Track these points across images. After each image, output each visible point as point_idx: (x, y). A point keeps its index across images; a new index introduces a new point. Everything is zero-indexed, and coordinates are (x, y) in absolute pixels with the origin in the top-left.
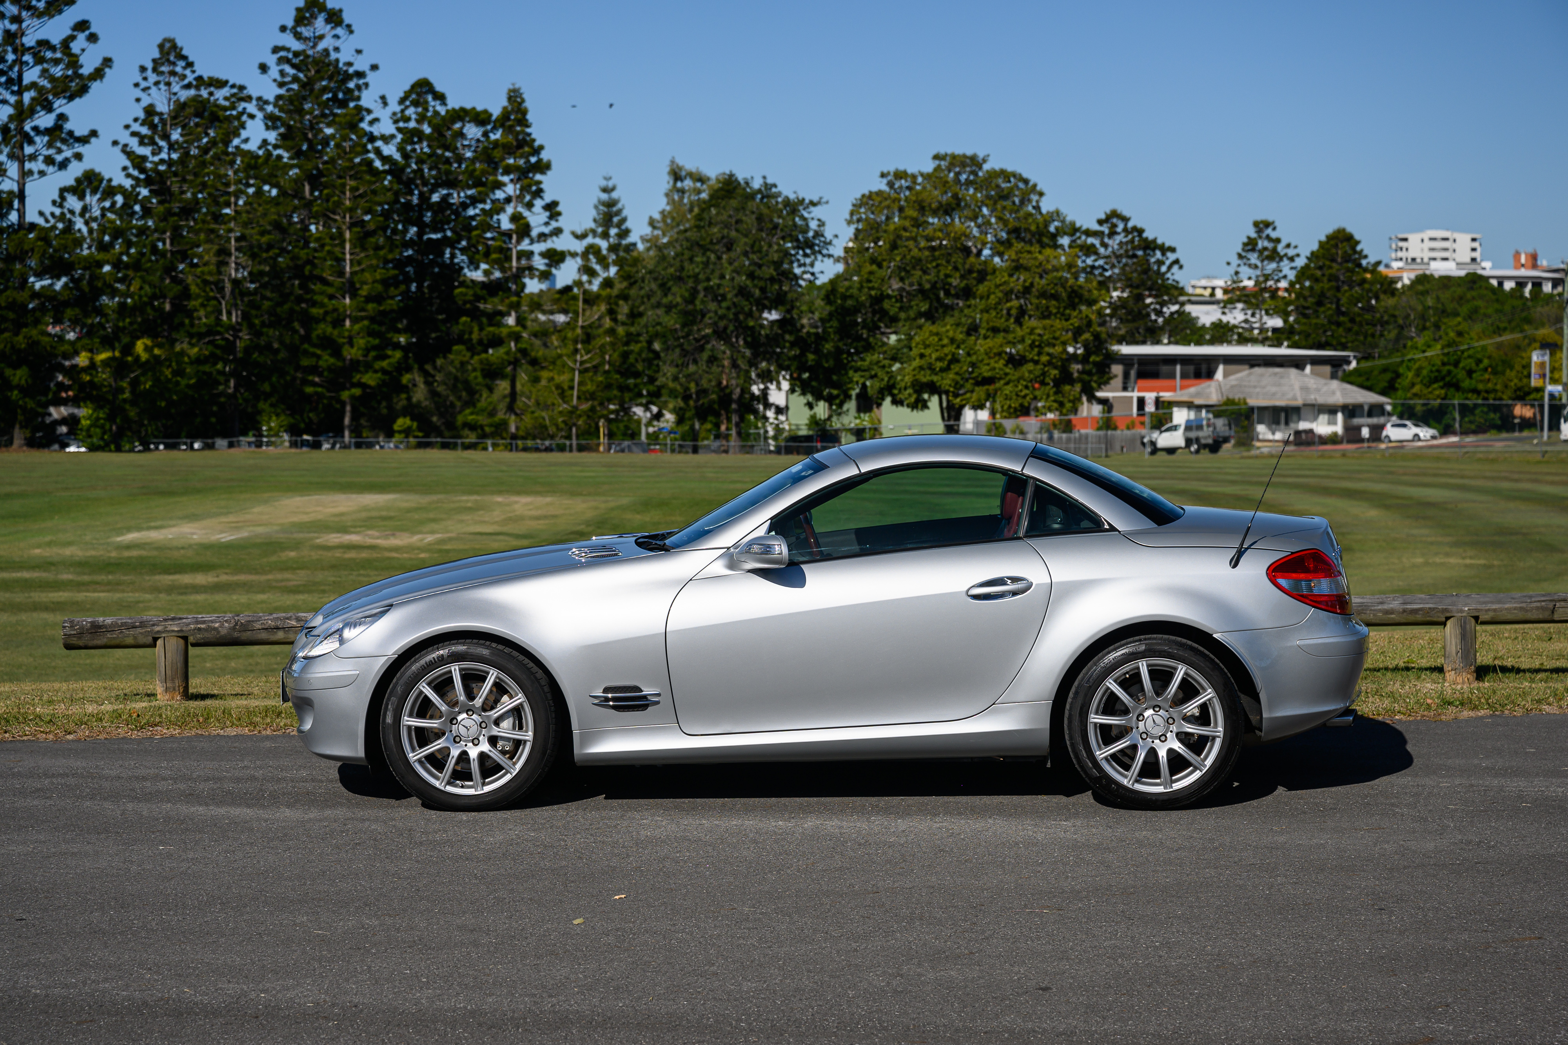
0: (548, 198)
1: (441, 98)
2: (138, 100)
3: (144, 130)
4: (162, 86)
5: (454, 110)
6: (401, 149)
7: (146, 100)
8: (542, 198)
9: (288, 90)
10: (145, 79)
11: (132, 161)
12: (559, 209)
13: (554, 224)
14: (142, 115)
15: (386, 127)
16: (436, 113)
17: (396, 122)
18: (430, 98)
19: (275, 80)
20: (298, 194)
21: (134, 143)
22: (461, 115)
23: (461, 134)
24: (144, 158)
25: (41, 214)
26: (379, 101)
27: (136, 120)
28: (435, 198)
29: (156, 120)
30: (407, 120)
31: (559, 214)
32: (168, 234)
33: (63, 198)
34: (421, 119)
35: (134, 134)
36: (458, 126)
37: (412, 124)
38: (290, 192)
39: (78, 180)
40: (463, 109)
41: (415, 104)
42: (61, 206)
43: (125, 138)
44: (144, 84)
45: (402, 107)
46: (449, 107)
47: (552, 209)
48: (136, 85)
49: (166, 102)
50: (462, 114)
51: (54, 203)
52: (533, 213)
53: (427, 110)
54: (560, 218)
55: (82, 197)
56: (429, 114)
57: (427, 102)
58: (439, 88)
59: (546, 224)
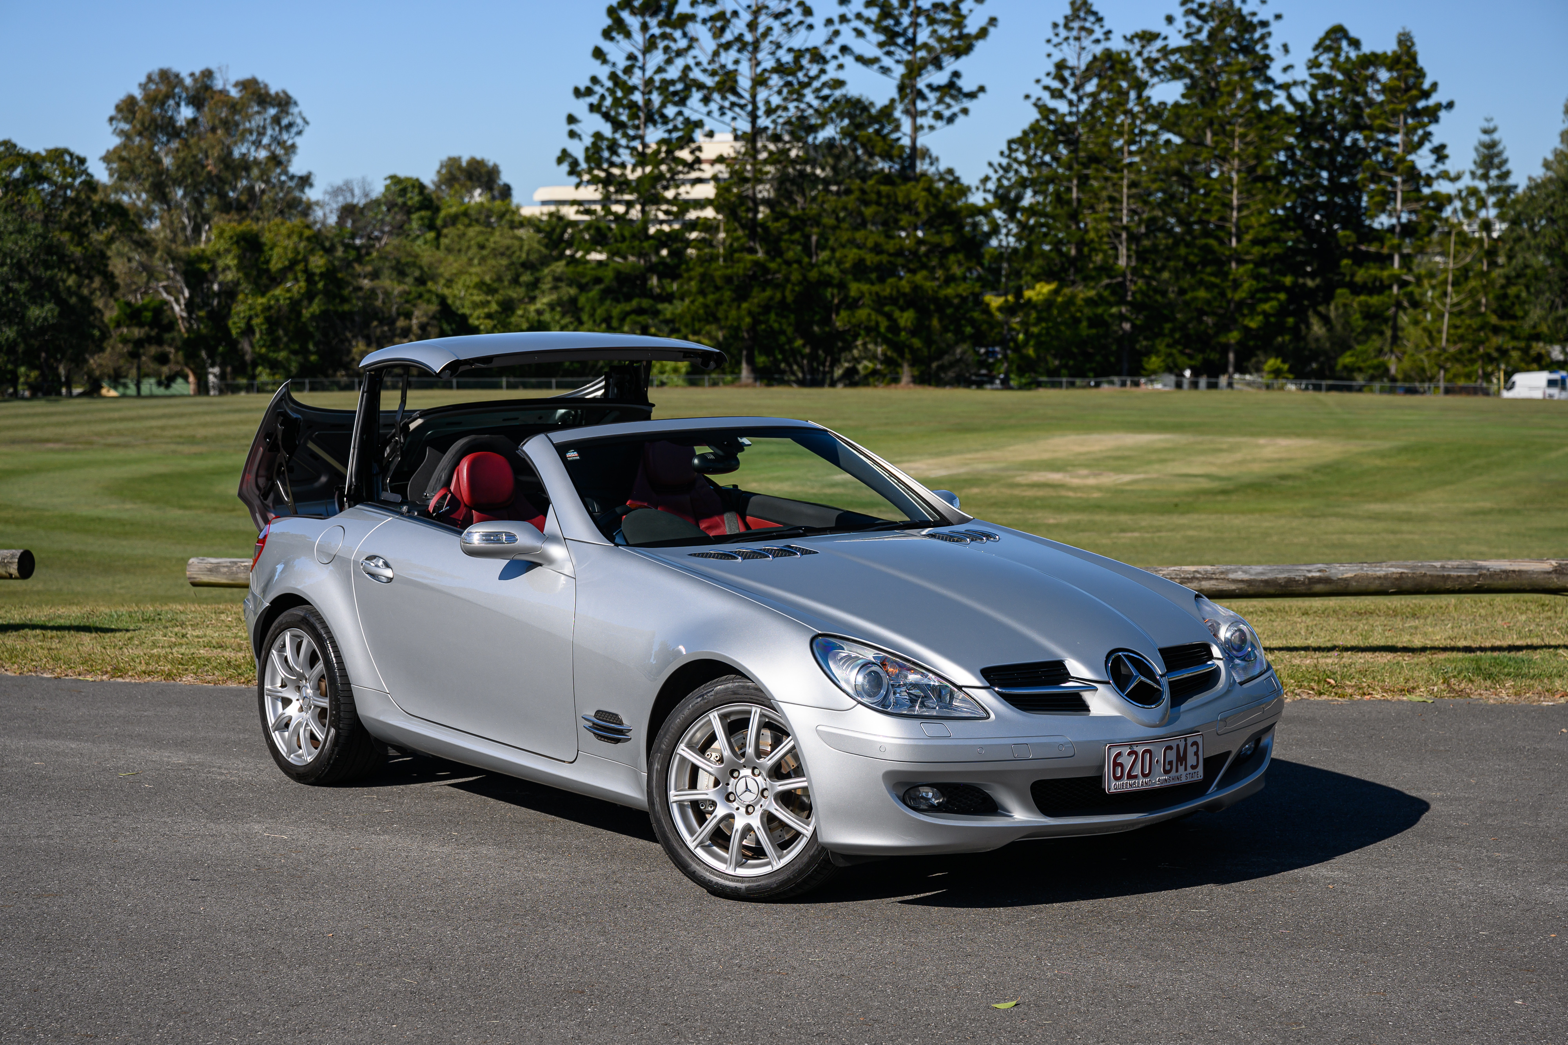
0: (1436, 141)
1: (1355, 43)
2: (1049, 55)
3: (1056, 84)
4: (1071, 41)
5: (1365, 55)
6: (1313, 96)
7: (1057, 57)
8: (1430, 141)
9: (1194, 41)
10: (1057, 35)
11: (1041, 113)
12: (1447, 151)
13: (1440, 167)
14: (1052, 70)
15: (1301, 73)
16: (1348, 58)
17: (1310, 68)
18: (1344, 44)
19: (1180, 32)
20: (1201, 143)
21: (1046, 96)
22: (1374, 60)
23: (1373, 78)
24: (1054, 111)
25: (991, 164)
26: (1281, 49)
27: (1048, 74)
28: (1348, 141)
29: (1067, 74)
30: (1319, 65)
31: (1446, 157)
32: (1075, 182)
34: (1335, 64)
35: (1046, 88)
36: (1372, 70)
37: (1325, 69)
38: (1194, 140)
39: (1025, 133)
40: (1374, 55)
41: (1328, 49)
43: (1038, 92)
44: (1056, 40)
45: (1317, 53)
46: (1361, 53)
47: (1440, 153)
48: (1049, 41)
49: (1075, 56)
50: (1373, 58)
51: (1002, 153)
52: (1421, 157)
53: (1338, 55)
54: (1447, 162)
56: (1342, 59)
57: (1340, 48)
58: (1353, 33)
59: (1433, 167)
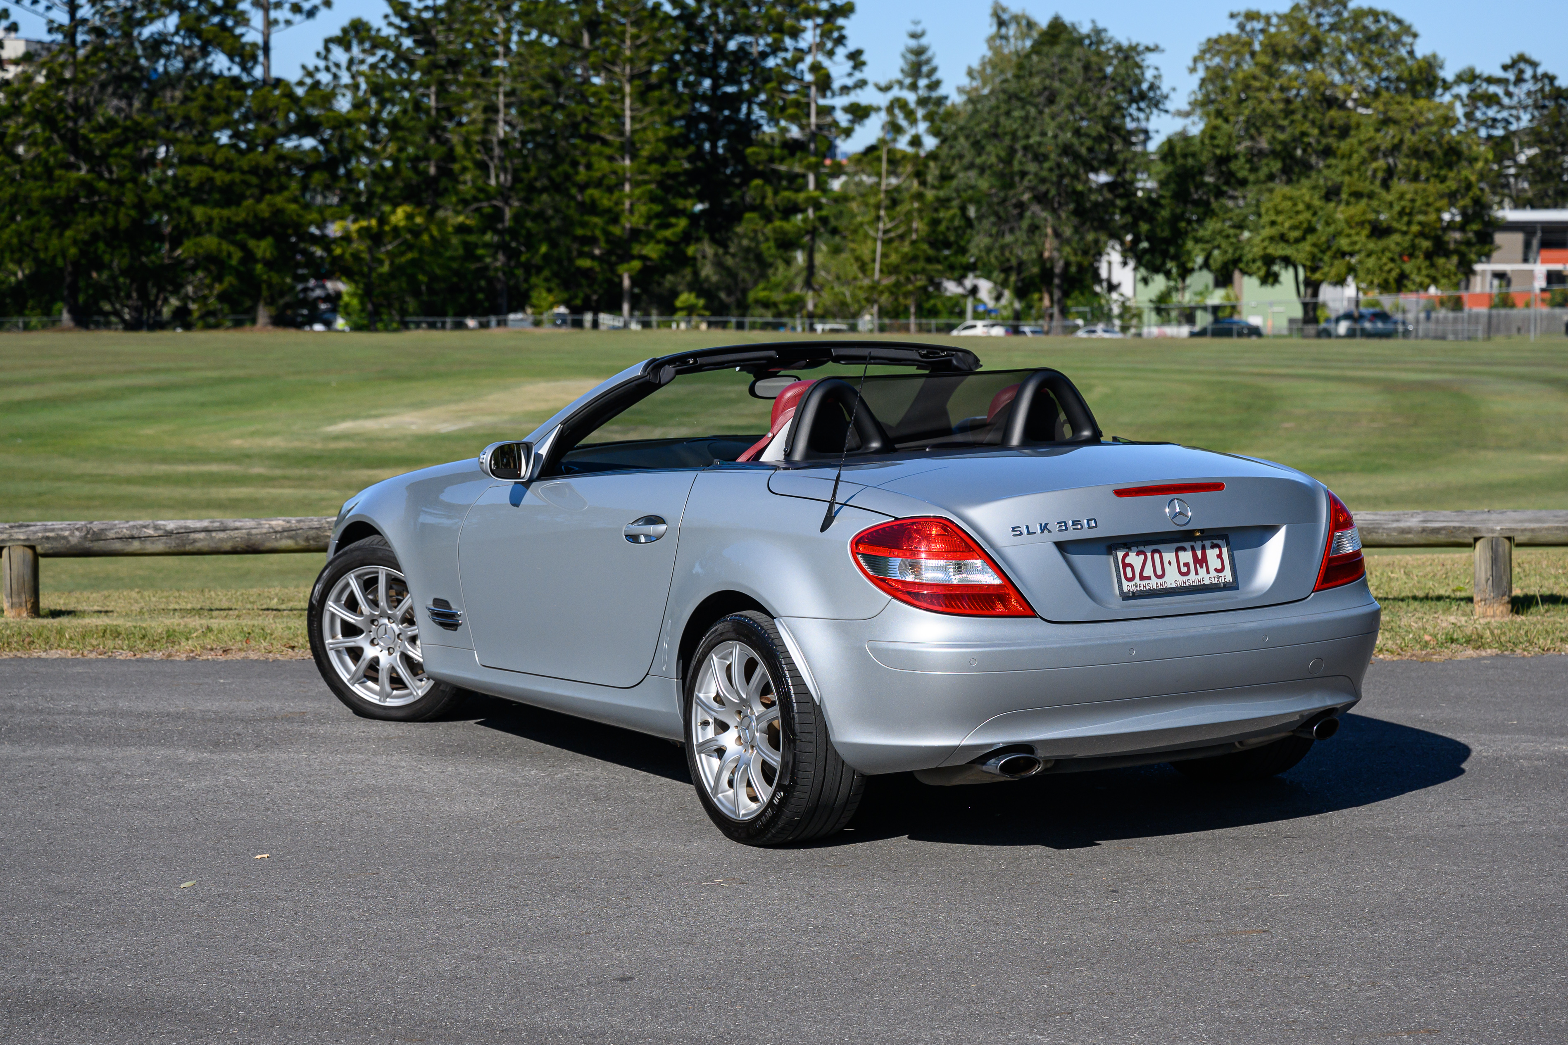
0: (852, 45)
8: (844, 45)
12: (864, 58)
13: (858, 75)
20: (576, 44)
28: (732, 45)
31: (863, 63)
32: (433, 89)
33: (328, 50)
38: (567, 41)
39: (345, 31)
42: (326, 58)
47: (856, 57)
51: (318, 54)
52: (835, 63)
54: (866, 69)
55: (348, 48)
59: (850, 75)
